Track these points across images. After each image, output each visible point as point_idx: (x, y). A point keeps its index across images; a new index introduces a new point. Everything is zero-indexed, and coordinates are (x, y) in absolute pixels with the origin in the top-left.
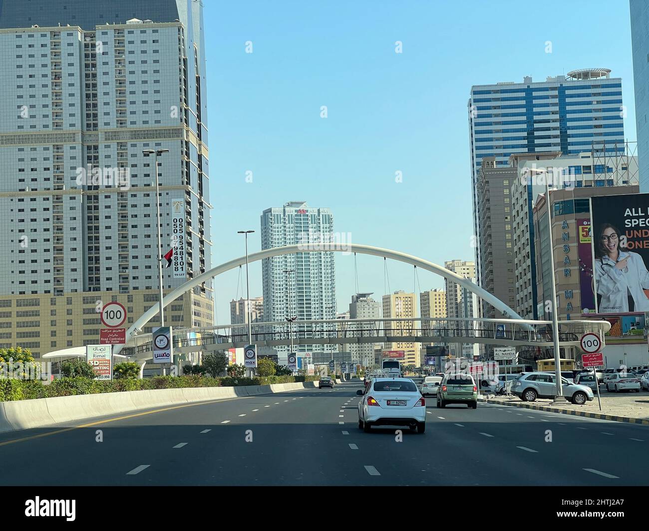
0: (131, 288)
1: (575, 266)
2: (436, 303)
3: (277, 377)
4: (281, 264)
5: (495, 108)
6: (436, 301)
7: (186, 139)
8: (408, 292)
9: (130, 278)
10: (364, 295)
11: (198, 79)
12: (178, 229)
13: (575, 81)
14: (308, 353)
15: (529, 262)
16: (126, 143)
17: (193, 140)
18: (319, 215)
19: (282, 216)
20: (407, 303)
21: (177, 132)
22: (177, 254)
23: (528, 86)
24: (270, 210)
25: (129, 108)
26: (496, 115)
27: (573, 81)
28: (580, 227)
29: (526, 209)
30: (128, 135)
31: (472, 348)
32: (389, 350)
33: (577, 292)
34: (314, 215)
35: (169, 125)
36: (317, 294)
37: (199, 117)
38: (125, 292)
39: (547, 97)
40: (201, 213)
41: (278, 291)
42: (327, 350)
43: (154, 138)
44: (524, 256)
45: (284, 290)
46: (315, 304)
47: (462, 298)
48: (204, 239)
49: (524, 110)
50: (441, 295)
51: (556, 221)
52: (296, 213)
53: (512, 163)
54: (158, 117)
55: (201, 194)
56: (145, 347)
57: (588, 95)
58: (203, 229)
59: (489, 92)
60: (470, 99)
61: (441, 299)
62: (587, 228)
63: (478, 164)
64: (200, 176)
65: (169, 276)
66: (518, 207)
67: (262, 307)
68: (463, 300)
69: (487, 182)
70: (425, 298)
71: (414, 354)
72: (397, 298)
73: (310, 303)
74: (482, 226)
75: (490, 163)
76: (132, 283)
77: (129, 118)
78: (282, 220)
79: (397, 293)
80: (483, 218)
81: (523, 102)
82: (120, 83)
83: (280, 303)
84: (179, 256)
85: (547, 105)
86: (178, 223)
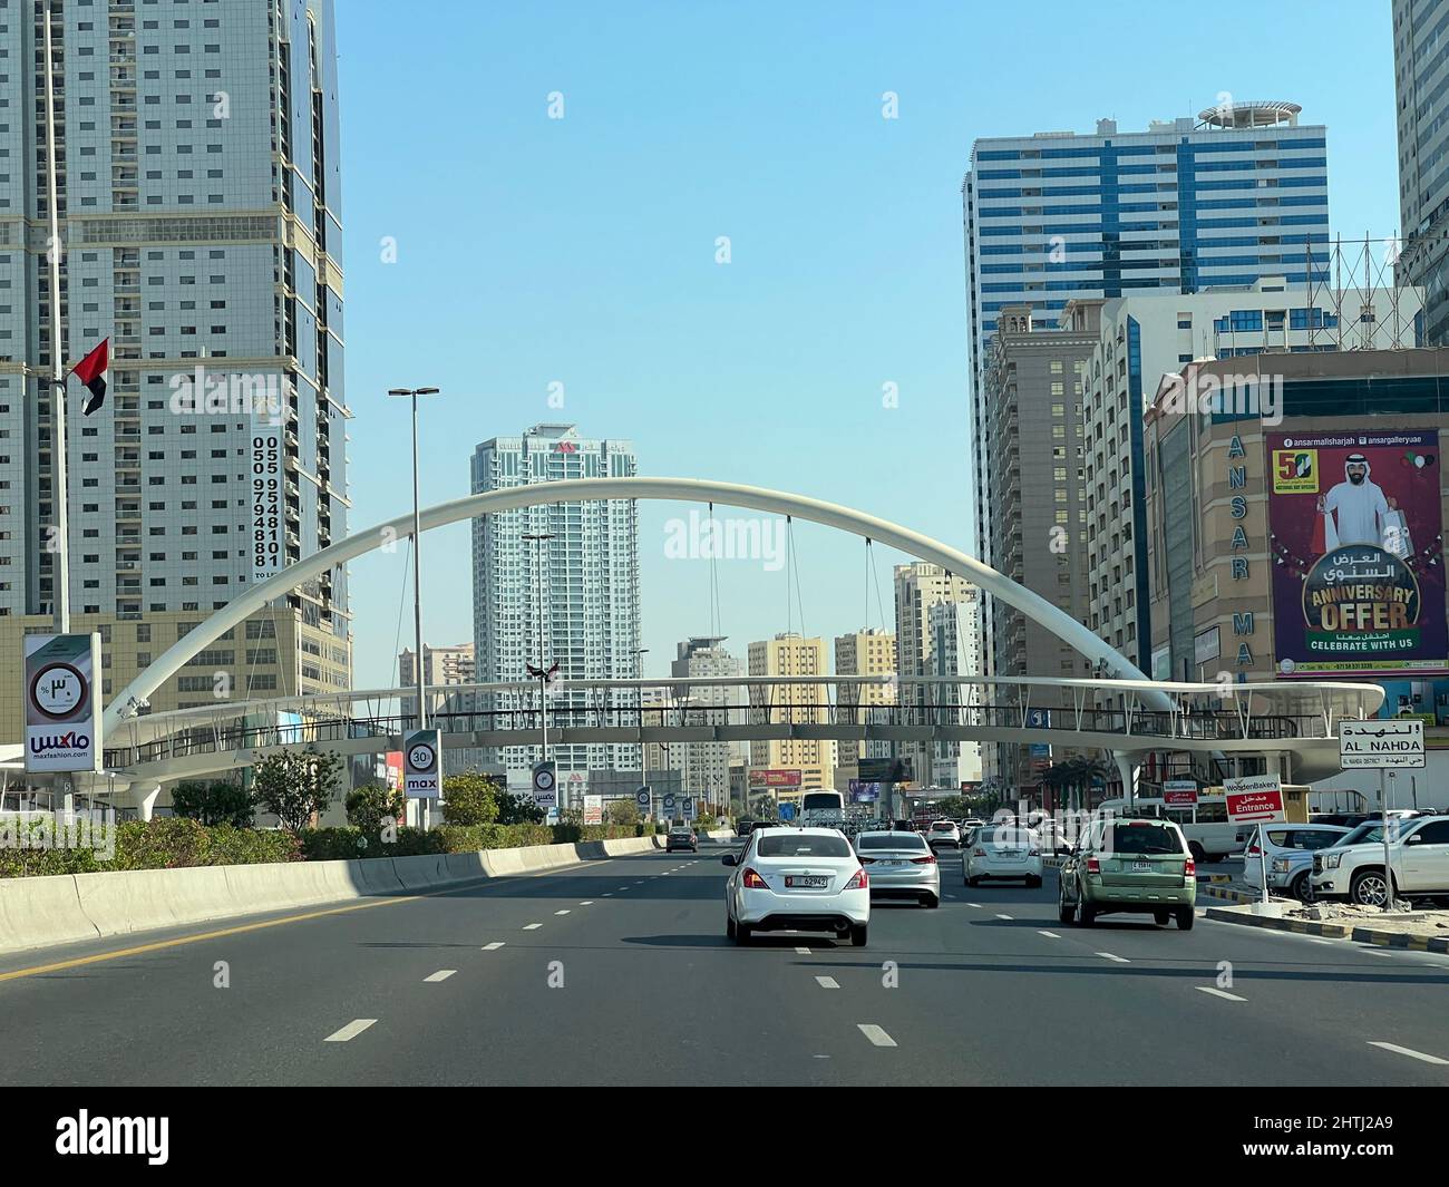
0: (145, 608)
1: (1262, 551)
2: (871, 660)
3: (501, 828)
4: (516, 568)
5: (1029, 194)
6: (871, 656)
7: (285, 243)
8: (808, 637)
9: (145, 583)
10: (705, 643)
11: (318, 99)
12: (265, 462)
13: (1218, 132)
14: (575, 773)
15: (1129, 548)
16: (137, 249)
17: (304, 245)
18: (604, 456)
19: (520, 456)
20: (803, 661)
21: (262, 226)
22: (262, 525)
23: (1108, 143)
24: (492, 444)
25: (145, 163)
26: (1031, 211)
27: (1212, 132)
28: (1276, 454)
29: (1124, 417)
30: (142, 229)
31: (955, 764)
32: (763, 767)
33: (1265, 618)
34: (594, 456)
35: (245, 207)
36: (597, 638)
37: (320, 192)
38: (132, 618)
39: (1150, 169)
40: (324, 428)
41: (510, 630)
42: (621, 766)
43: (206, 238)
44: (1117, 535)
45: (523, 626)
46: (593, 660)
47: (934, 649)
48: (329, 490)
49: (1096, 199)
50: (884, 642)
51: (1213, 438)
52: (552, 451)
53: (1070, 322)
54: (216, 187)
55: (324, 382)
56: (158, 749)
57: (1247, 166)
58: (327, 467)
59: (1014, 155)
60: (969, 174)
61: (884, 651)
62: (1291, 456)
63: (987, 326)
64: (322, 338)
65: (242, 579)
66: (1099, 416)
67: (472, 667)
68: (935, 655)
69: (1012, 366)
70: (846, 650)
71: (819, 779)
72: (782, 648)
73: (582, 659)
74: (995, 473)
75: (1018, 320)
76: (148, 595)
77: (145, 188)
78: (519, 467)
79: (783, 638)
80: (1000, 454)
81: (1096, 181)
82: (122, 101)
83: (513, 657)
84: (267, 530)
85: (1151, 188)
86: (265, 448)
